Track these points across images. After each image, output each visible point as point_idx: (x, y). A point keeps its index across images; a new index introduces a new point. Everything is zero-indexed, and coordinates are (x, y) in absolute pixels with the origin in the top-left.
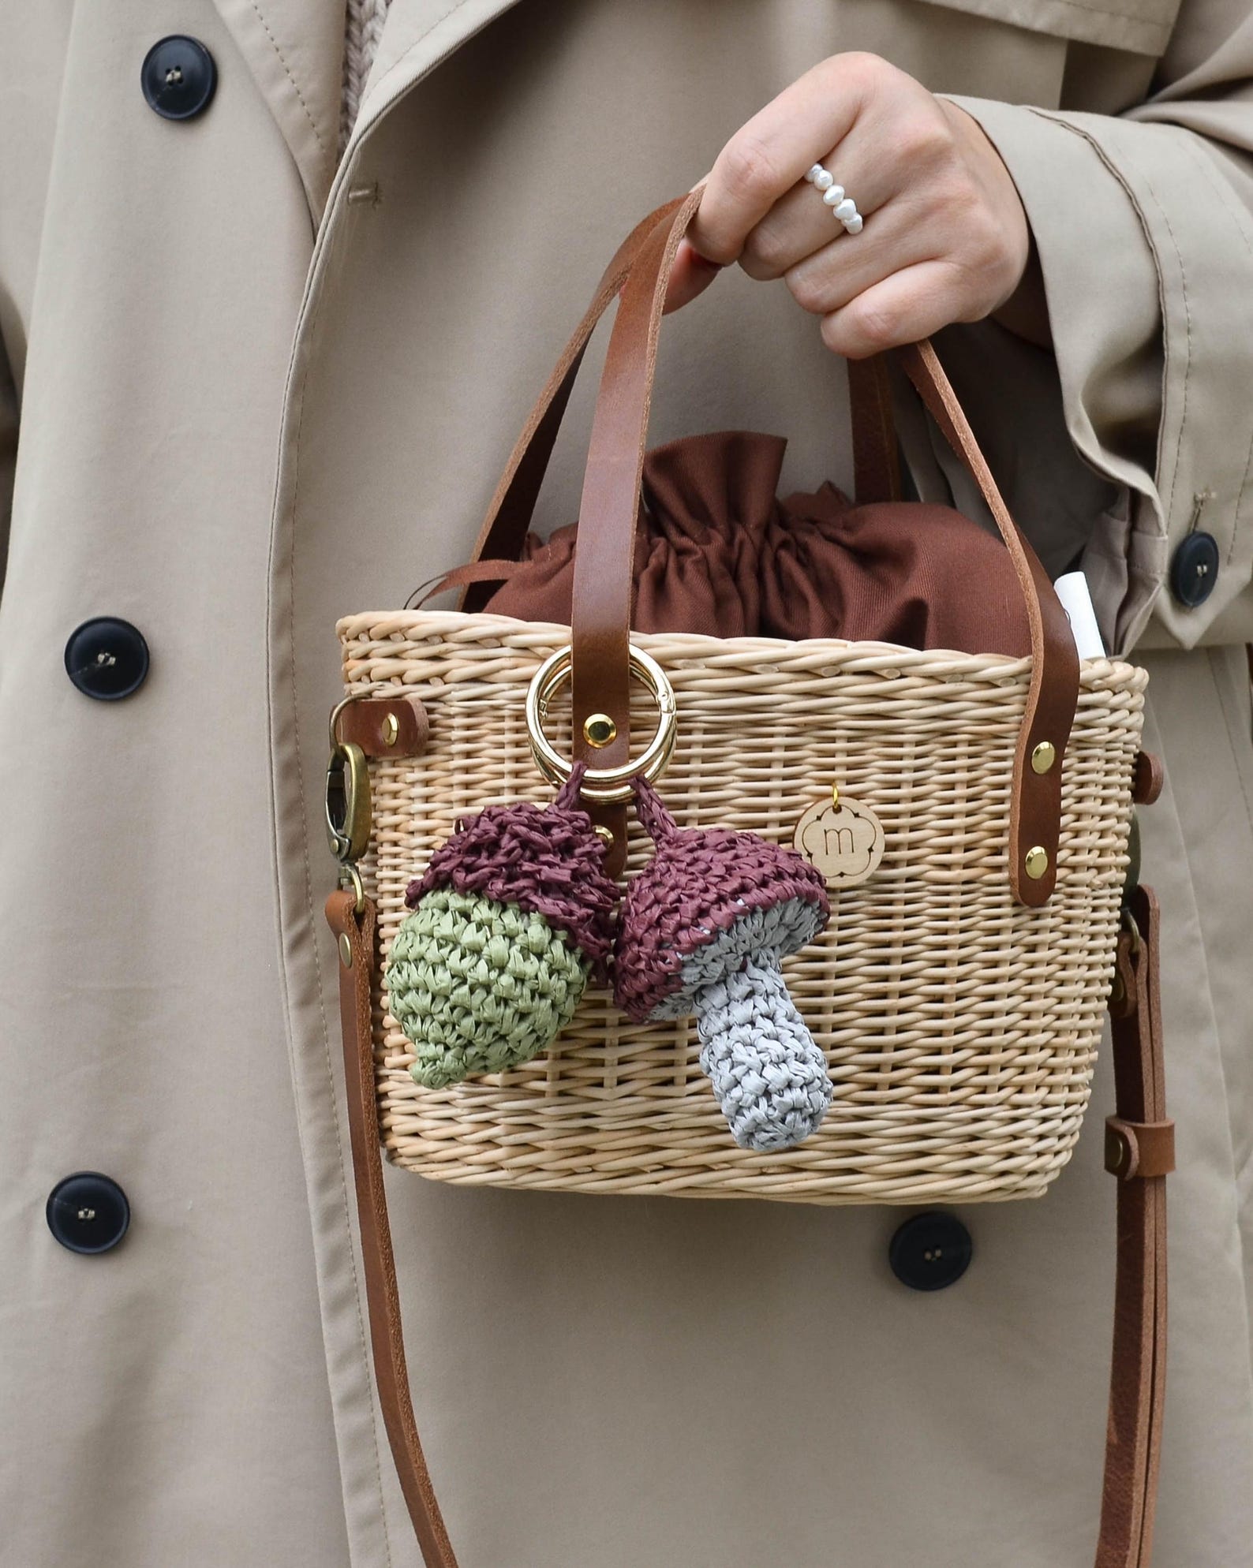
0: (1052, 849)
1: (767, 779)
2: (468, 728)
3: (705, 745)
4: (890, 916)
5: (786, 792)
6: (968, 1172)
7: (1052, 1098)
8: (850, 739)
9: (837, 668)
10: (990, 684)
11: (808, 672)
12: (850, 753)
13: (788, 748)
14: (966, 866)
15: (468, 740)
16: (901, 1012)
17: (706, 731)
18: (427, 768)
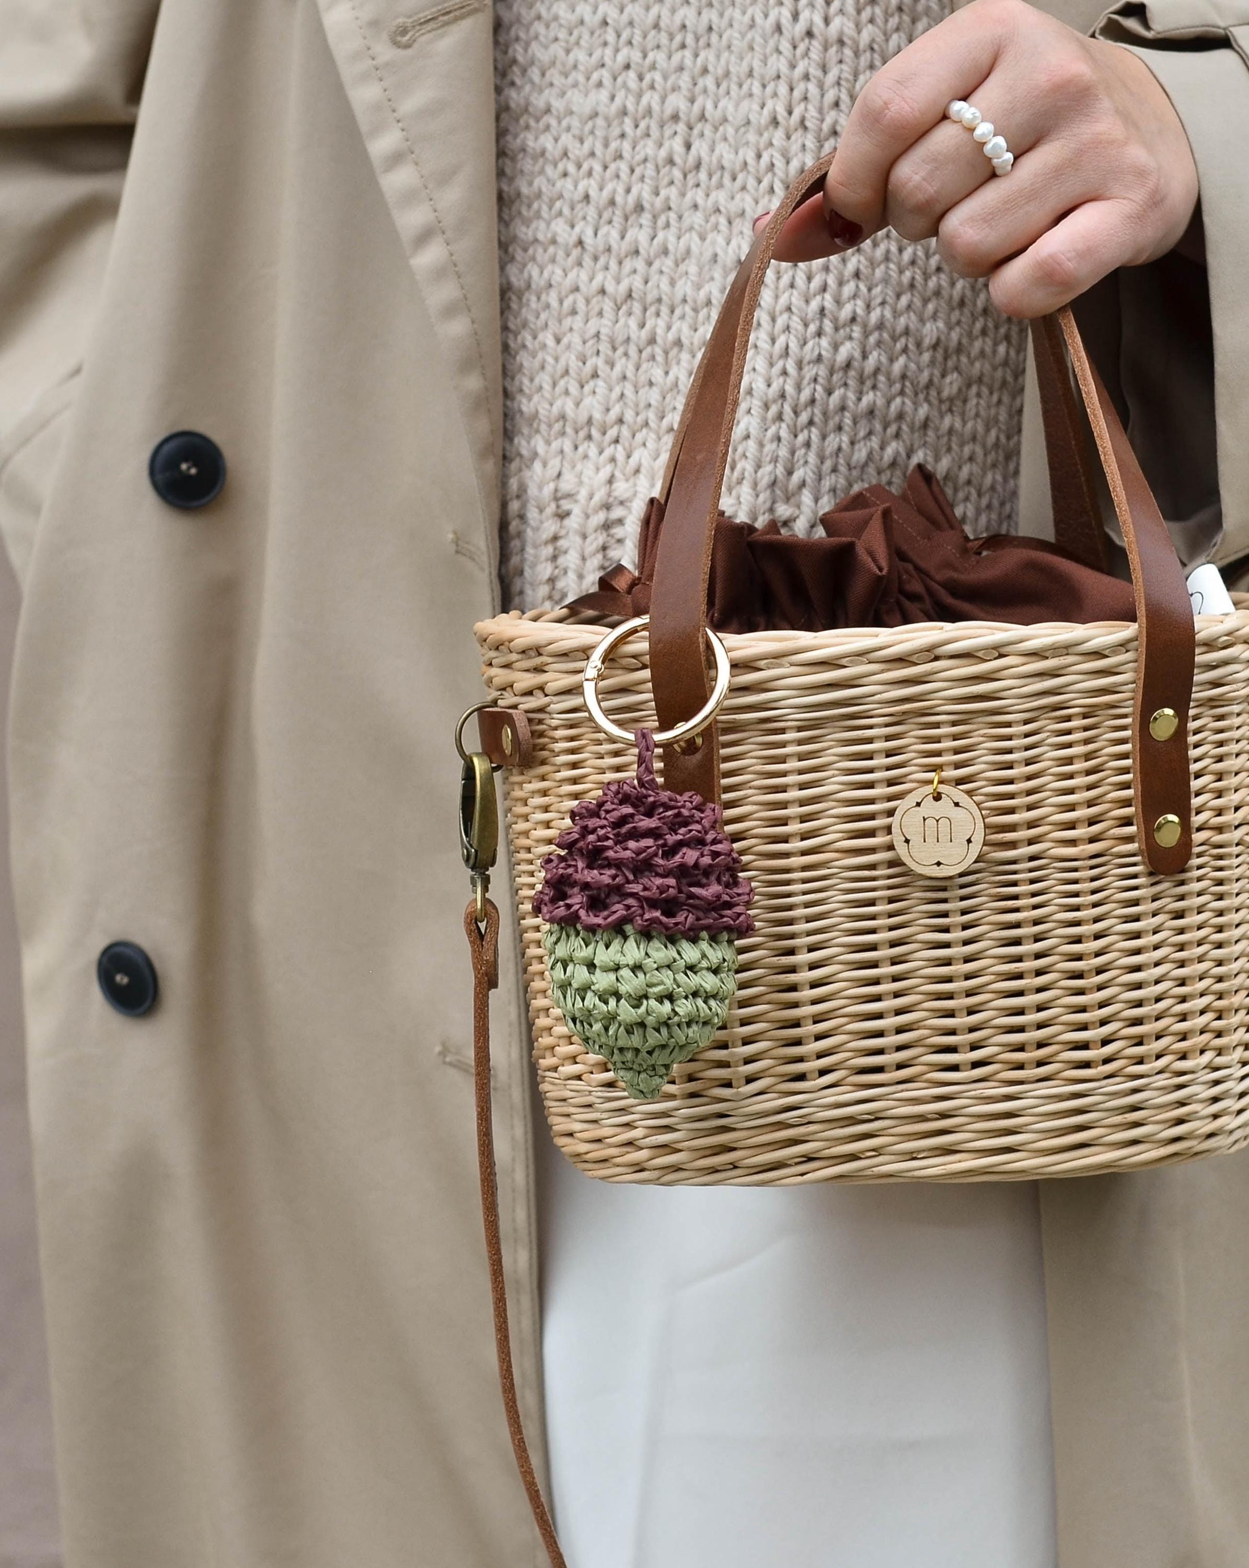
0: (1185, 814)
1: (871, 771)
2: (572, 739)
3: (800, 742)
4: (1015, 897)
5: (891, 783)
6: (1135, 1142)
7: (1220, 1060)
8: (954, 724)
9: (932, 653)
10: (1098, 654)
11: (901, 660)
12: (955, 737)
13: (888, 738)
14: (1092, 840)
15: (573, 751)
16: (1039, 990)
17: (800, 729)
18: (543, 778)
